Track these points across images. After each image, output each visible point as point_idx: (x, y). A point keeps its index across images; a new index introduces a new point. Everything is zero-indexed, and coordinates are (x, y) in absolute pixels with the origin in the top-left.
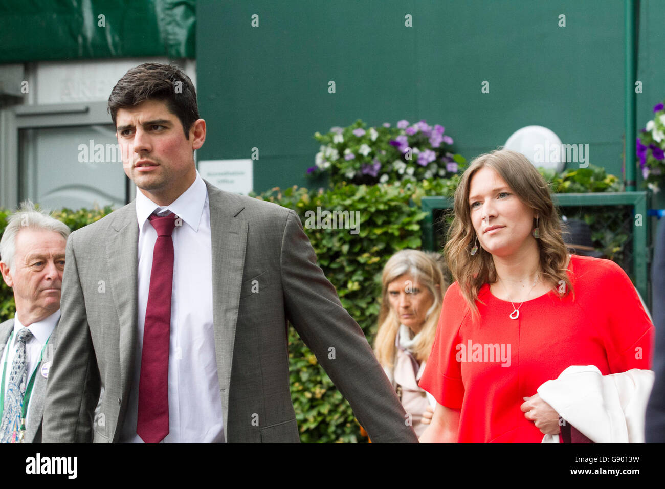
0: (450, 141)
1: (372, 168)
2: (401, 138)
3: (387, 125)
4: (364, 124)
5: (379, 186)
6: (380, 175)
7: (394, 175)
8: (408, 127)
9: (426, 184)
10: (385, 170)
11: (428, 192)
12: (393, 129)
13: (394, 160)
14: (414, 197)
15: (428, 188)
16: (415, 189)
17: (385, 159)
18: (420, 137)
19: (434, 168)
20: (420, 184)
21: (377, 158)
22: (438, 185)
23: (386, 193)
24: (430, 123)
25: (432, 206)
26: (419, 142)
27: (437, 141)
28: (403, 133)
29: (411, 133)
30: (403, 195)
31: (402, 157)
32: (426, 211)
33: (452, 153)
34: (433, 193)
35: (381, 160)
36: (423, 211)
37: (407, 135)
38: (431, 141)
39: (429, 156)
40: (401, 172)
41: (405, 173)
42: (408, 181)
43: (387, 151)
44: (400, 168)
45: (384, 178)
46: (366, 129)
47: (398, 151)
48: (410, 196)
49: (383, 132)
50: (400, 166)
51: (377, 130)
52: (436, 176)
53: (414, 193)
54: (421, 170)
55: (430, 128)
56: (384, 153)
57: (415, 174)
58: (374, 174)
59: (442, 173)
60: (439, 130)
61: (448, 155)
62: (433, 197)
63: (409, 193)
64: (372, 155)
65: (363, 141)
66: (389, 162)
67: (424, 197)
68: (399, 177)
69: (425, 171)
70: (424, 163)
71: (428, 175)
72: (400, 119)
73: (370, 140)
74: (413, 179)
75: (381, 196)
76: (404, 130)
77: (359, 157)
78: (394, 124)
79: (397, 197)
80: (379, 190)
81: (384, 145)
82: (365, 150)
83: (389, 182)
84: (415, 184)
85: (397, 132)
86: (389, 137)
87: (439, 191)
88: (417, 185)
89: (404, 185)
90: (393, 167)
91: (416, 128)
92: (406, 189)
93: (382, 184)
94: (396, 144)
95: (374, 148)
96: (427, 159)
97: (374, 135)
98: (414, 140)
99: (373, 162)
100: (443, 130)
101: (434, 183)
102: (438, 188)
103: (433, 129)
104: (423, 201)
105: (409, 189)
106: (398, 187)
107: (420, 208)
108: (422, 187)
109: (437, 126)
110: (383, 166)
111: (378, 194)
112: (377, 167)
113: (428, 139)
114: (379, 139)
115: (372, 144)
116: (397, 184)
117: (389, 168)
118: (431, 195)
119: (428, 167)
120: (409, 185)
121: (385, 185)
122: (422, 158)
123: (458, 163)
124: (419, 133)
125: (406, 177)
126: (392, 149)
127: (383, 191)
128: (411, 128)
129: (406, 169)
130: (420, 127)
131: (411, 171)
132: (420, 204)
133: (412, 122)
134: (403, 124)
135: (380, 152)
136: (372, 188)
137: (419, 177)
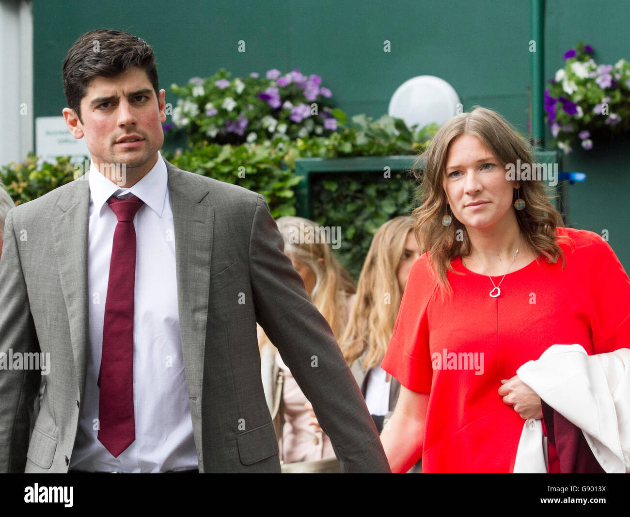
0: (328, 93)
1: (237, 125)
2: (271, 90)
3: (255, 75)
4: (229, 74)
5: (246, 146)
6: (247, 133)
7: (263, 134)
8: (279, 77)
9: (300, 143)
10: (253, 127)
11: (303, 153)
12: (262, 80)
13: (263, 116)
14: (287, 159)
15: (302, 148)
16: (288, 149)
17: (252, 115)
18: (294, 90)
19: (310, 126)
20: (294, 143)
21: (243, 113)
22: (315, 144)
23: (254, 154)
24: (306, 73)
25: (308, 169)
26: (293, 94)
27: (313, 93)
28: (273, 84)
29: (283, 85)
30: (273, 156)
31: (276, 113)
32: (300, 175)
33: (331, 107)
34: (309, 154)
35: (248, 116)
36: (297, 175)
37: (278, 87)
38: (306, 93)
39: (304, 110)
40: (272, 129)
41: (276, 131)
42: (280, 140)
43: (255, 105)
44: (270, 125)
45: (252, 137)
46: (231, 79)
47: (268, 105)
48: (282, 158)
49: (250, 84)
50: (270, 123)
51: (243, 81)
52: (312, 134)
53: (287, 154)
54: (294, 127)
55: (305, 78)
56: (251, 107)
57: (288, 132)
58: (240, 132)
59: (319, 130)
60: (315, 80)
61: (326, 109)
62: (309, 160)
63: (281, 154)
64: (237, 110)
65: (227, 93)
66: (257, 118)
67: (299, 159)
68: (269, 136)
69: (299, 129)
70: (298, 119)
71: (303, 133)
72: (270, 68)
73: (235, 93)
74: (286, 138)
75: (249, 158)
76: (275, 81)
77: (223, 112)
78: (263, 74)
79: (266, 158)
80: (246, 151)
81: (251, 99)
82: (229, 104)
83: (258, 142)
84: (287, 144)
85: (267, 83)
86: (257, 89)
87: (315, 152)
88: (290, 144)
89: (275, 145)
90: (262, 124)
91: (289, 78)
92: (277, 150)
93: (250, 143)
94: (266, 98)
95: (240, 102)
96: (301, 115)
97: (240, 87)
98: (286, 93)
99: (239, 118)
100: (319, 81)
101: (310, 142)
102: (315, 148)
103: (308, 80)
104: (297, 164)
105: (281, 150)
106: (267, 148)
107: (293, 171)
108: (295, 147)
109: (312, 77)
110: (250, 123)
111: (244, 155)
112: (244, 124)
113: (302, 91)
114: (245, 92)
115: (238, 97)
116: (267, 143)
117: (257, 125)
118: (306, 157)
119: (302, 124)
120: (281, 145)
121: (253, 145)
122: (295, 114)
123: (338, 120)
124: (292, 84)
125: (277, 136)
126: (260, 103)
127: (250, 151)
128: (282, 79)
129: (277, 126)
130: (293, 78)
131: (283, 128)
132: (294, 167)
133: (284, 73)
134: (273, 74)
135: (246, 106)
136: (238, 148)
137: (292, 135)
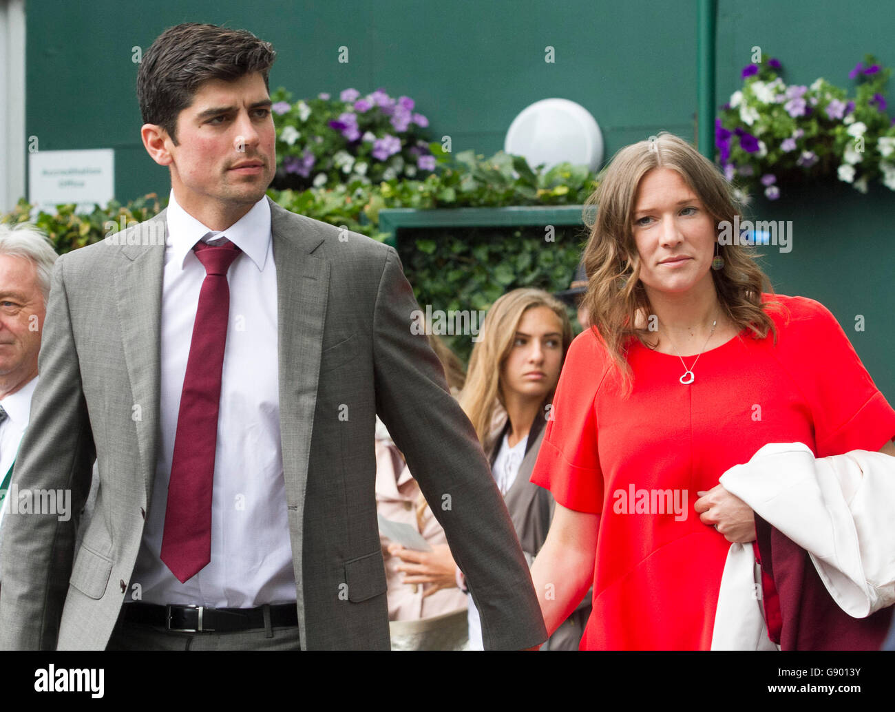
0: (423, 122)
1: (301, 163)
2: (347, 117)
3: (324, 96)
4: (289, 95)
5: (312, 191)
6: (314, 174)
7: (335, 175)
8: (357, 99)
9: (385, 188)
10: (321, 167)
11: (389, 202)
12: (335, 103)
13: (336, 152)
14: (367, 210)
15: (389, 195)
16: (369, 197)
17: (321, 150)
18: (377, 117)
19: (398, 165)
20: (377, 189)
21: (309, 148)
22: (405, 190)
23: (324, 203)
24: (393, 94)
25: (396, 224)
26: (376, 122)
27: (402, 121)
28: (350, 108)
29: (363, 109)
30: (349, 206)
31: (353, 148)
32: (385, 231)
33: (427, 140)
34: (398, 203)
35: (315, 152)
36: (381, 231)
37: (356, 112)
38: (393, 121)
39: (391, 145)
40: (347, 169)
41: (353, 172)
42: (358, 184)
43: (324, 136)
44: (345, 163)
45: (320, 180)
46: (292, 102)
47: (342, 137)
48: (362, 208)
49: (318, 108)
50: (345, 161)
51: (308, 104)
52: (401, 177)
53: (367, 203)
54: (377, 167)
55: (392, 101)
56: (319, 140)
57: (369, 174)
58: (305, 173)
59: (411, 171)
60: (405, 104)
61: (421, 143)
62: (397, 210)
63: (360, 203)
64: (301, 143)
65: (288, 121)
66: (328, 155)
67: (384, 210)
68: (344, 178)
69: (384, 170)
70: (382, 156)
71: (389, 174)
72: (346, 88)
73: (299, 120)
74: (366, 182)
75: (316, 208)
76: (352, 104)
77: (282, 146)
78: (336, 95)
79: (340, 209)
80: (313, 199)
81: (319, 128)
82: (290, 135)
83: (328, 186)
84: (368, 189)
85: (341, 108)
86: (328, 114)
87: (406, 201)
88: (372, 190)
89: (351, 190)
90: (335, 162)
91: (370, 100)
92: (354, 197)
93: (317, 188)
94: (339, 127)
95: (305, 133)
96: (387, 151)
97: (304, 112)
98: (368, 120)
99: (303, 155)
100: (412, 105)
101: (399, 187)
102: (406, 195)
103: (397, 103)
104: (381, 216)
105: (359, 197)
106: (342, 194)
107: (376, 226)
108: (379, 193)
109: (403, 99)
110: (318, 161)
111: (310, 204)
112: (309, 162)
113: (389, 118)
114: (312, 118)
115: (301, 126)
116: (341, 188)
117: (328, 164)
118: (394, 207)
119: (389, 162)
120: (359, 191)
121: (322, 191)
122: (379, 149)
123: (436, 157)
124: (375, 109)
125: (354, 179)
126: (332, 134)
127: (318, 199)
128: (361, 101)
129: (354, 165)
130: (376, 100)
131: (362, 168)
132: (377, 221)
133: (364, 92)
134: (349, 95)
135: (313, 138)
136: (302, 195)
137: (375, 178)
